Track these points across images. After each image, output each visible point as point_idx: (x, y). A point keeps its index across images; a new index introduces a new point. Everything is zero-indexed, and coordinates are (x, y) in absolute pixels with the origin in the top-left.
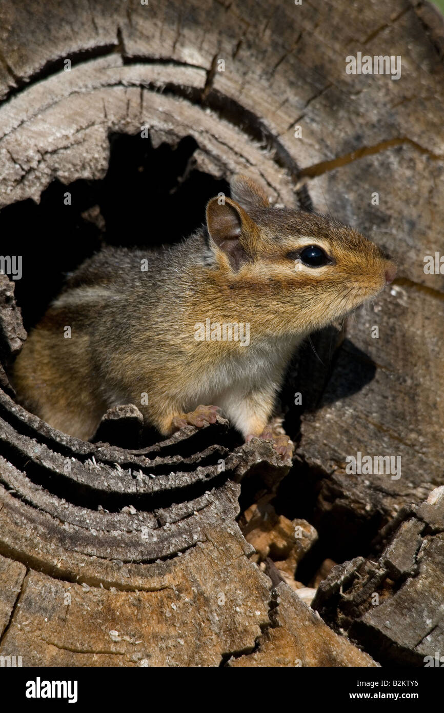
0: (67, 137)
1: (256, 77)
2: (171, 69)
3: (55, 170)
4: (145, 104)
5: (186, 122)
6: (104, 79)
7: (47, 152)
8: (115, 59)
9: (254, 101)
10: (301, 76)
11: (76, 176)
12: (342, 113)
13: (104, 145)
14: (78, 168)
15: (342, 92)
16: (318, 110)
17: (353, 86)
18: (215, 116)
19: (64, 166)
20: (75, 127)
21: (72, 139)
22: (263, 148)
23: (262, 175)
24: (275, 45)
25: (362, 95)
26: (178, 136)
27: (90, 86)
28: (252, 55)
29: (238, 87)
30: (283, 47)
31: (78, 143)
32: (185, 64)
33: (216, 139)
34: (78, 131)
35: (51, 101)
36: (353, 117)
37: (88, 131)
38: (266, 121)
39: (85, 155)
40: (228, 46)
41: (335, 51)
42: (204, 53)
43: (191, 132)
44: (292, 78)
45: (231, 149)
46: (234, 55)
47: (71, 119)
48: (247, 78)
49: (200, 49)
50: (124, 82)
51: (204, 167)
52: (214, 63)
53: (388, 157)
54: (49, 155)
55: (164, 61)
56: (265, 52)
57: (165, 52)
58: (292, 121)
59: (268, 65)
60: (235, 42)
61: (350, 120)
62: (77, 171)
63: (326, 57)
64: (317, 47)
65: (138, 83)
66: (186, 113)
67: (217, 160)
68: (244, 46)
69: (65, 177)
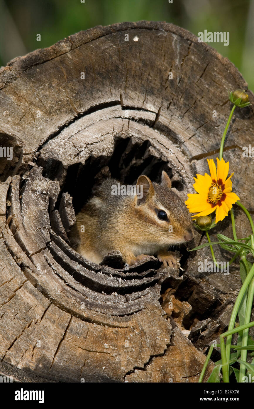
0: (97, 138)
1: (177, 117)
2: (141, 112)
3: (92, 151)
4: (130, 126)
5: (146, 135)
6: (114, 115)
7: (88, 144)
8: (119, 107)
9: (175, 127)
10: (195, 118)
11: (100, 154)
12: (211, 134)
13: (112, 142)
14: (101, 151)
15: (211, 125)
16: (201, 132)
17: (216, 123)
18: (159, 132)
19: (95, 150)
20: (101, 134)
21: (99, 139)
22: (177, 147)
23: (177, 158)
24: (185, 105)
25: (220, 127)
26: (143, 140)
27: (108, 117)
28: (175, 108)
29: (169, 121)
30: (188, 106)
31: (102, 141)
32: (147, 111)
33: (159, 142)
34: (102, 136)
35: (91, 123)
36: (216, 136)
37: (106, 136)
38: (179, 136)
39: (104, 146)
40: (166, 104)
41: (209, 109)
42: (155, 106)
43: (148, 139)
44: (191, 119)
45: (165, 146)
46: (168, 108)
47: (99, 131)
48: (173, 117)
49: (154, 105)
50: (122, 117)
51: (153, 153)
52: (159, 111)
53: (229, 153)
54: (89, 145)
55: (139, 109)
56: (181, 107)
57: (140, 105)
58: (190, 136)
59: (182, 113)
60: (168, 103)
61: (214, 137)
62: (101, 152)
63: (206, 111)
64: (202, 106)
65: (128, 117)
66: (147, 131)
67: (158, 150)
68: (172, 104)
69: (95, 155)
